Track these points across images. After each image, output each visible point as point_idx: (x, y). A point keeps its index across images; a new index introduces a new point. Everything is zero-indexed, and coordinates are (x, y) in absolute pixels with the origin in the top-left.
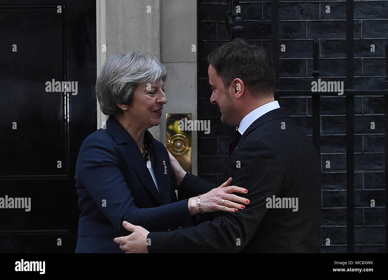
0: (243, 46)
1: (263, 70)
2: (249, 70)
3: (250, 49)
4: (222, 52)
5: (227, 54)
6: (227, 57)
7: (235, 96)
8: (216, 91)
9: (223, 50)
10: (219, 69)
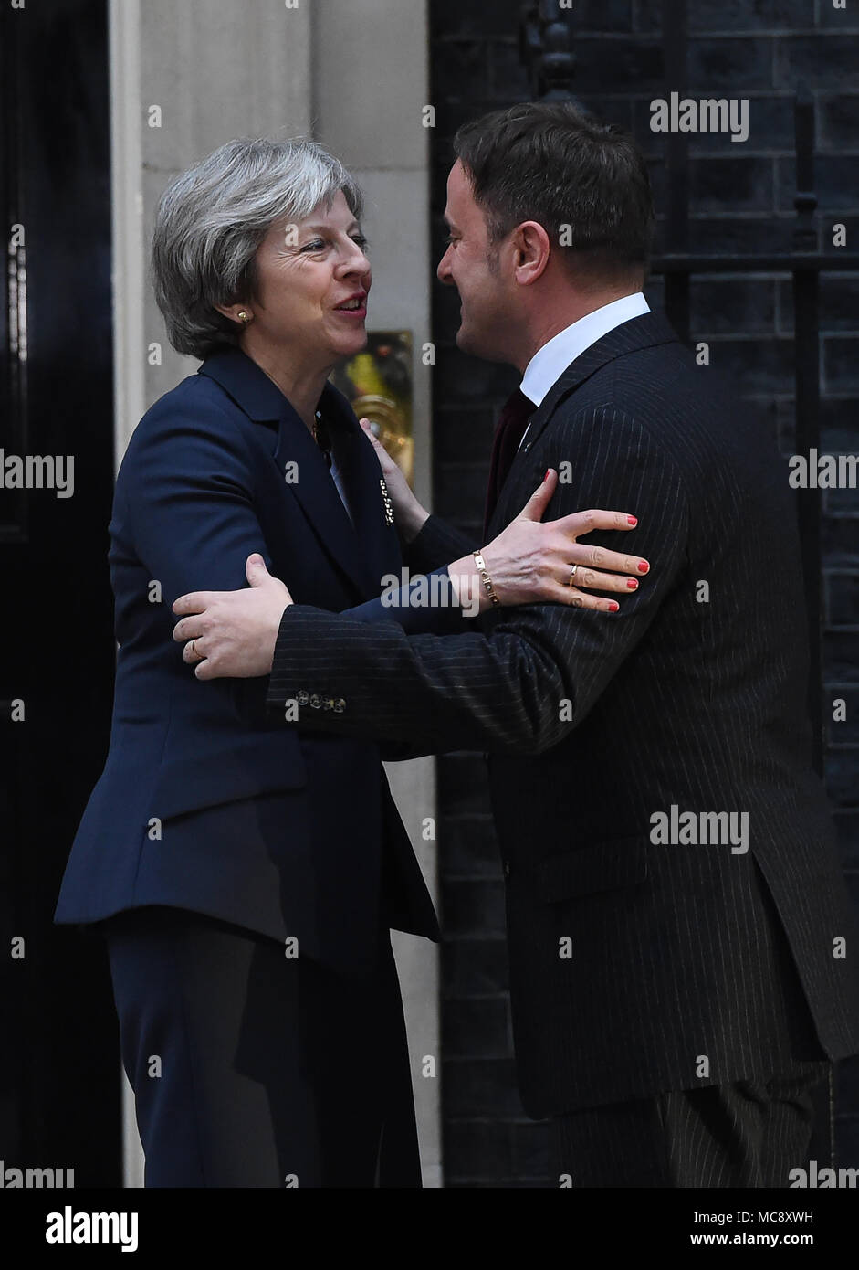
0: (570, 124)
1: (617, 209)
2: (575, 203)
3: (589, 135)
4: (504, 129)
5: (519, 137)
6: (516, 149)
7: (517, 273)
8: (460, 245)
9: (506, 123)
10: (483, 179)
